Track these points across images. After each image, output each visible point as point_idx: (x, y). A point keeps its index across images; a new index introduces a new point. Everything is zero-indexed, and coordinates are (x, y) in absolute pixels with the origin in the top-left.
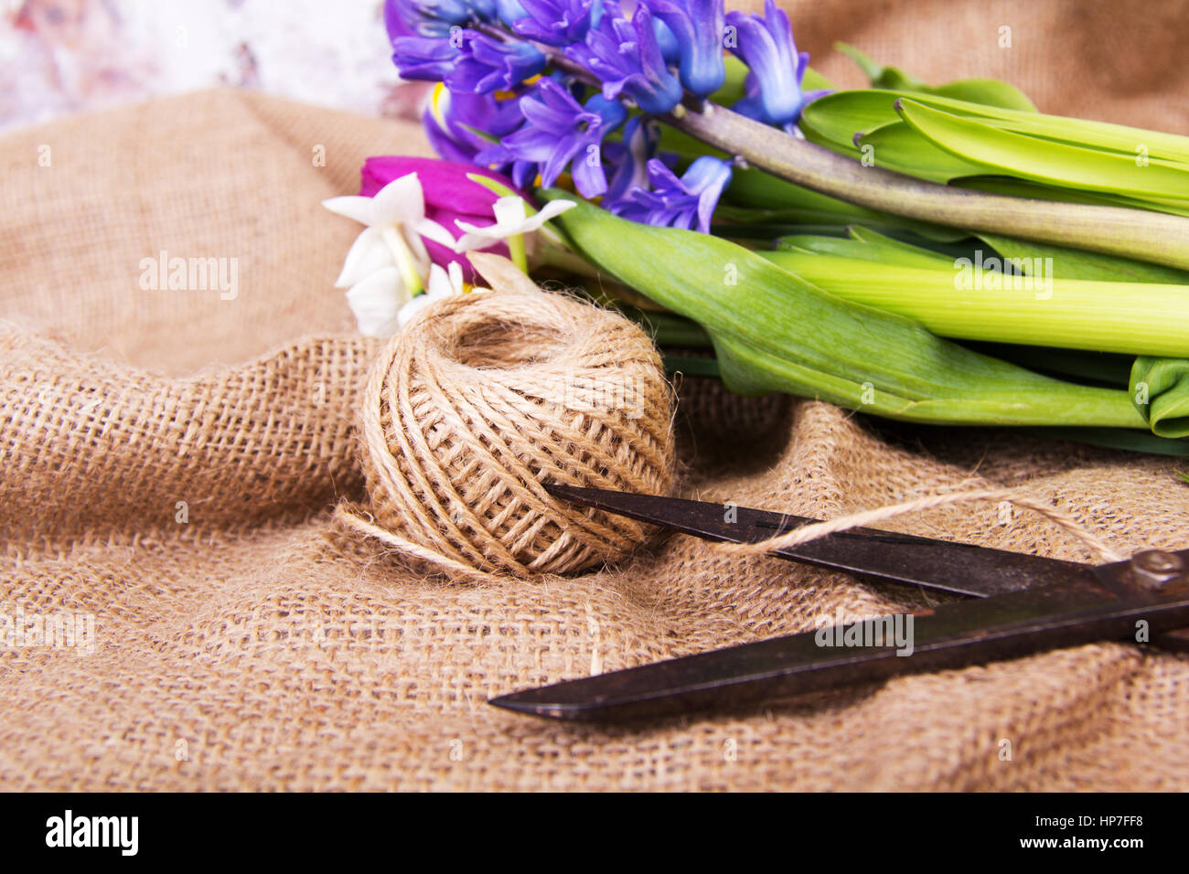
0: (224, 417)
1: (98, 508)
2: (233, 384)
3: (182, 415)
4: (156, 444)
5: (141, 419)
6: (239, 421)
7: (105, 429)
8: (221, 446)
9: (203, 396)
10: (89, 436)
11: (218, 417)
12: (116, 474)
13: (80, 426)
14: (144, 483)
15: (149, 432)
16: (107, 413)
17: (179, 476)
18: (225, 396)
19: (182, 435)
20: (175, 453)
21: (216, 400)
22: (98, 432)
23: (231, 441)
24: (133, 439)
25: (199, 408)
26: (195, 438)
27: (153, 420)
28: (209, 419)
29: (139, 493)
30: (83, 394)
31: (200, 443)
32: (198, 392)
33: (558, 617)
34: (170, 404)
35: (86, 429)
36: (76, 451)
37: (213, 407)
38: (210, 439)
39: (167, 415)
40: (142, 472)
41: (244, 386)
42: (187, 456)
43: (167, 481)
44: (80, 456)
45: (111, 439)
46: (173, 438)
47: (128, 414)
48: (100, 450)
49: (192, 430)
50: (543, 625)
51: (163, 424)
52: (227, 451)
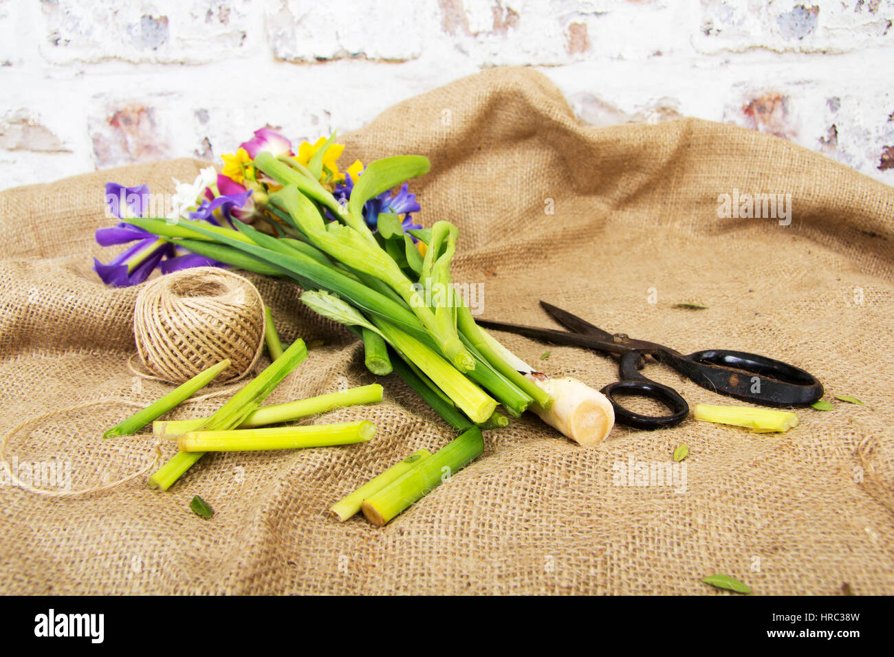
1: (74, 338)
3: (106, 305)
4: (94, 315)
5: (89, 305)
6: (129, 308)
7: (75, 307)
8: (121, 317)
9: (116, 298)
10: (69, 310)
11: (121, 306)
12: (80, 325)
13: (65, 305)
14: (91, 330)
15: (92, 310)
16: (76, 302)
17: (105, 328)
19: (105, 313)
20: (102, 319)
21: (121, 300)
22: (72, 308)
23: (125, 315)
24: (86, 312)
25: (113, 302)
26: (111, 313)
27: (94, 306)
28: (116, 308)
29: (89, 334)
30: (68, 293)
31: (113, 316)
32: (114, 296)
34: (102, 300)
35: (67, 307)
36: (63, 315)
37: (119, 303)
38: (116, 315)
39: (100, 304)
40: (90, 325)
42: (106, 321)
43: (100, 330)
44: (65, 317)
45: (77, 312)
46: (102, 313)
47: (84, 303)
48: (73, 316)
49: (109, 311)
50: (215, 408)
51: (98, 307)
52: (123, 320)
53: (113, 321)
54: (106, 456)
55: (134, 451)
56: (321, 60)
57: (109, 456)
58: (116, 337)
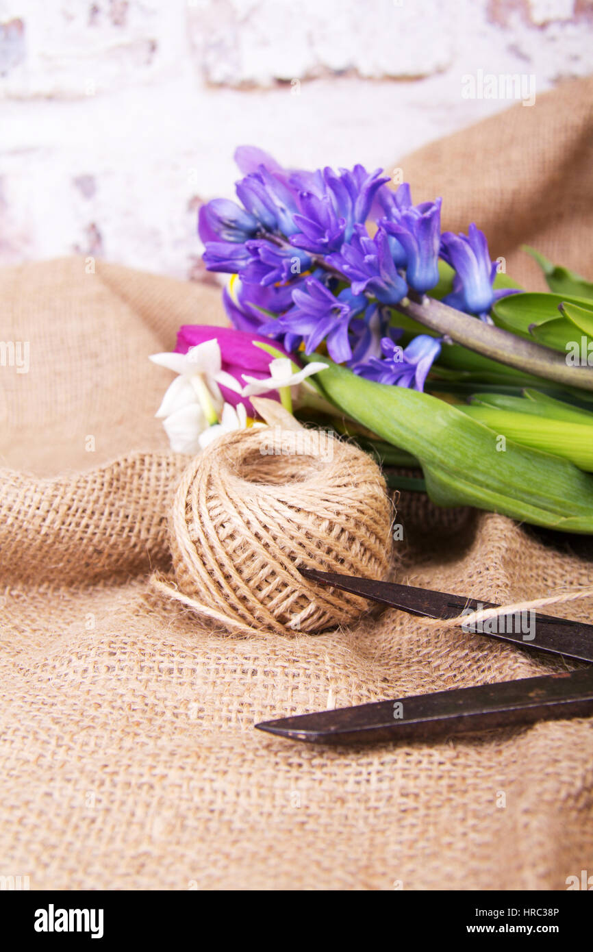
0: (74, 508)
2: (82, 484)
3: (45, 506)
4: (25, 524)
5: (16, 507)
6: (84, 511)
8: (71, 528)
9: (60, 493)
11: (69, 508)
14: (15, 552)
15: (21, 517)
17: (41, 548)
18: (75, 493)
19: (44, 520)
20: (38, 532)
21: (69, 496)
23: (78, 525)
24: (10, 520)
25: (57, 501)
26: (53, 521)
27: (23, 509)
28: (63, 509)
29: (11, 559)
31: (57, 526)
32: (57, 489)
33: (305, 665)
34: (37, 497)
37: (67, 500)
38: (63, 523)
39: (34, 505)
40: (14, 544)
41: (89, 486)
42: (45, 534)
43: (31, 552)
49: (51, 516)
51: (31, 511)
52: (75, 532)
53: (58, 535)
54: (145, 787)
55: (196, 775)
56: (284, 83)
57: (152, 787)
58: (57, 562)
